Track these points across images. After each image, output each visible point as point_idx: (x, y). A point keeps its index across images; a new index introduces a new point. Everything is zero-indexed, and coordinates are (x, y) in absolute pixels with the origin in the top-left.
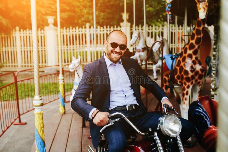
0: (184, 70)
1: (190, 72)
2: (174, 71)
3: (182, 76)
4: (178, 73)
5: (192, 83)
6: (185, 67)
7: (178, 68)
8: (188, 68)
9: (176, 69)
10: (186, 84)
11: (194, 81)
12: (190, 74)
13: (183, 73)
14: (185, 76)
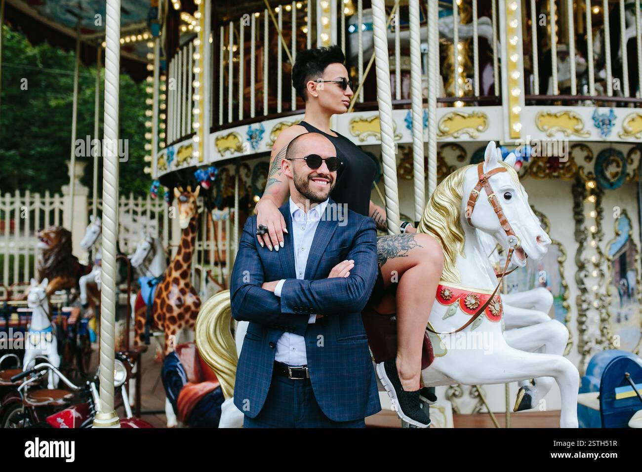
0: (166, 305)
1: (175, 308)
2: (153, 306)
3: (164, 315)
4: (159, 311)
5: (180, 326)
6: (168, 298)
7: (159, 301)
8: (173, 302)
9: (155, 303)
10: (169, 329)
11: (183, 323)
12: (176, 311)
13: (165, 310)
14: (168, 315)
